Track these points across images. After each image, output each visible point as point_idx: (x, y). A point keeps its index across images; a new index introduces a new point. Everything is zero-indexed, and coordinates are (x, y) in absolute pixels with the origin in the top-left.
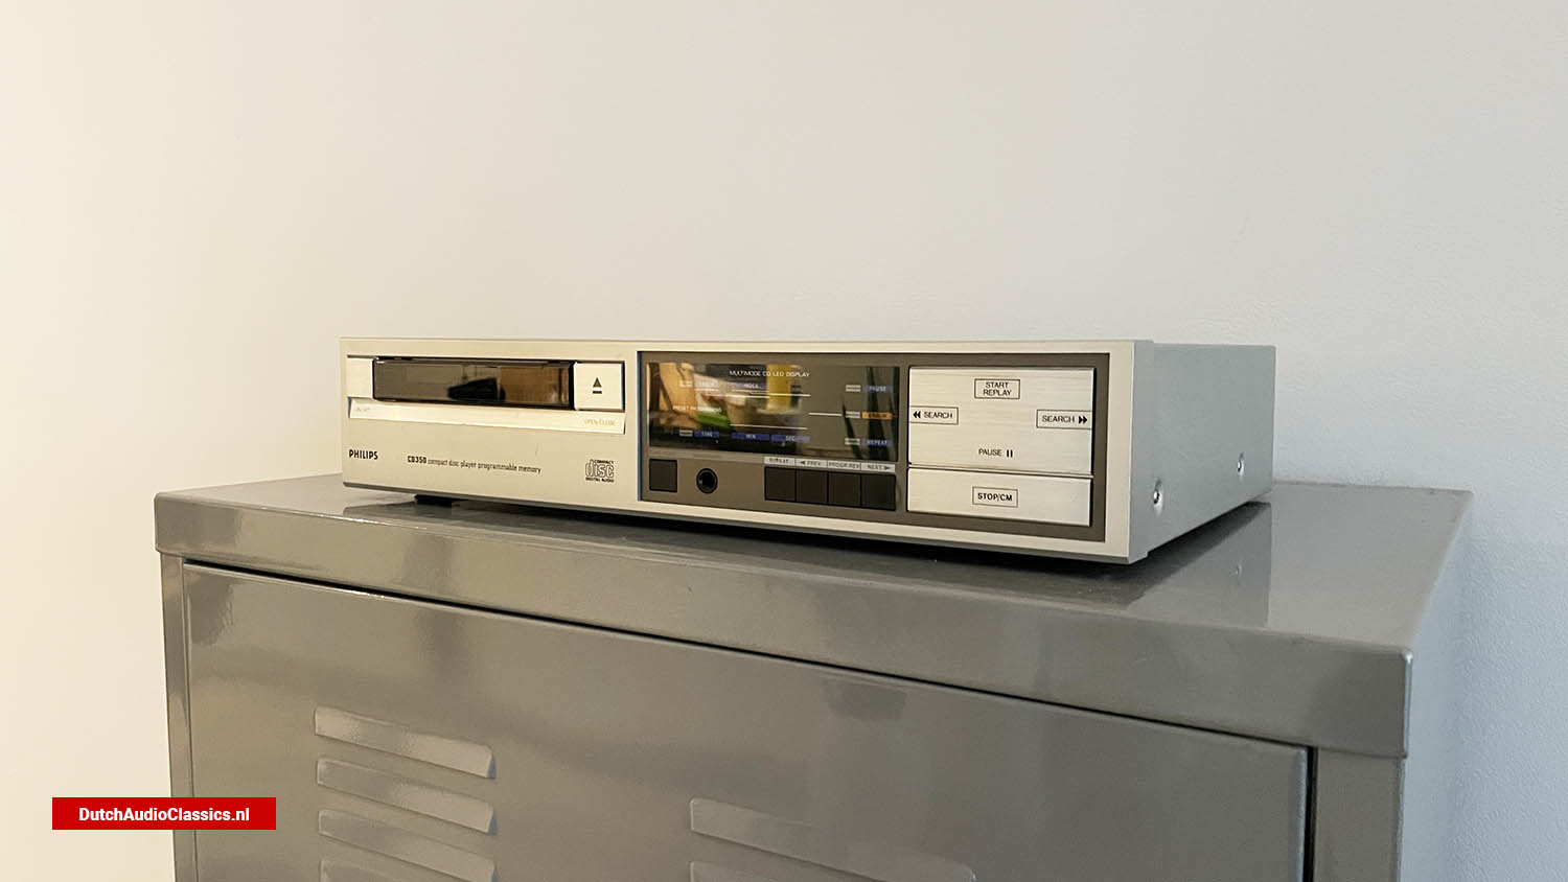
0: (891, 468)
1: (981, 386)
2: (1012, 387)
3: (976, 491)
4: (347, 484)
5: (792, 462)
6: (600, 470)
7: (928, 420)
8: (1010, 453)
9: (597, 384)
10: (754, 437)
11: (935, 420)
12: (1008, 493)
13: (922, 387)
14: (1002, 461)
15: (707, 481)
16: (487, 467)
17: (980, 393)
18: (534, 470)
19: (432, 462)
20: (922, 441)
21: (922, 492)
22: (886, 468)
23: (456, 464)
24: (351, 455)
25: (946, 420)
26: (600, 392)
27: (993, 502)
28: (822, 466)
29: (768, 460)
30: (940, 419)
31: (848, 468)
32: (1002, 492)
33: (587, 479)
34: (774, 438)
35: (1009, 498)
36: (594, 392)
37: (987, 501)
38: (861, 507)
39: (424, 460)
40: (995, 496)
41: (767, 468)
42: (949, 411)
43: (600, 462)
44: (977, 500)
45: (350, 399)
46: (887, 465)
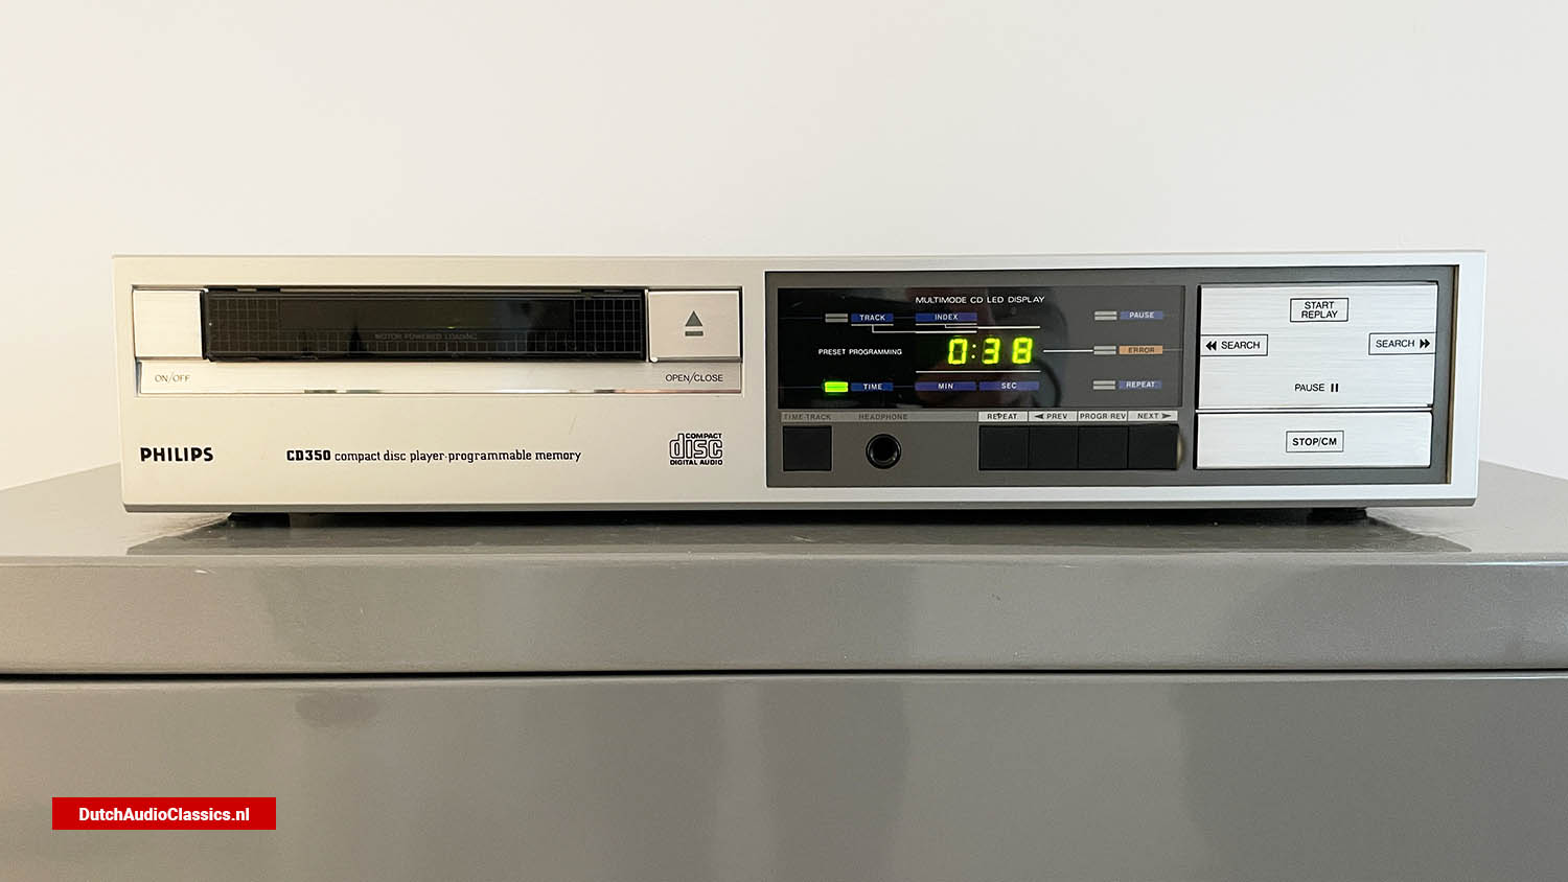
0: (1173, 416)
1: (1300, 306)
2: (1339, 306)
3: (1291, 436)
4: (130, 509)
5: (1021, 417)
6: (697, 448)
7: (1227, 351)
8: (1335, 388)
9: (694, 320)
10: (951, 386)
11: (1237, 351)
12: (1332, 436)
13: (1220, 310)
14: (1325, 398)
15: (883, 452)
16: (470, 457)
17: (1297, 316)
18: (567, 456)
19: (345, 457)
20: (1218, 379)
21: (1217, 445)
22: (1165, 416)
23: (399, 457)
24: (143, 457)
25: (1252, 351)
26: (701, 334)
27: (1312, 448)
28: (1068, 419)
29: (984, 416)
30: (1243, 351)
31: (1109, 419)
32: (1323, 435)
33: (673, 463)
34: (984, 386)
35: (1333, 442)
36: (687, 334)
37: (1304, 447)
38: (1128, 469)
39: (327, 455)
40: (1315, 441)
41: (984, 427)
42: (1255, 339)
43: (696, 436)
44: (1291, 447)
45: (138, 362)
46: (1166, 412)
